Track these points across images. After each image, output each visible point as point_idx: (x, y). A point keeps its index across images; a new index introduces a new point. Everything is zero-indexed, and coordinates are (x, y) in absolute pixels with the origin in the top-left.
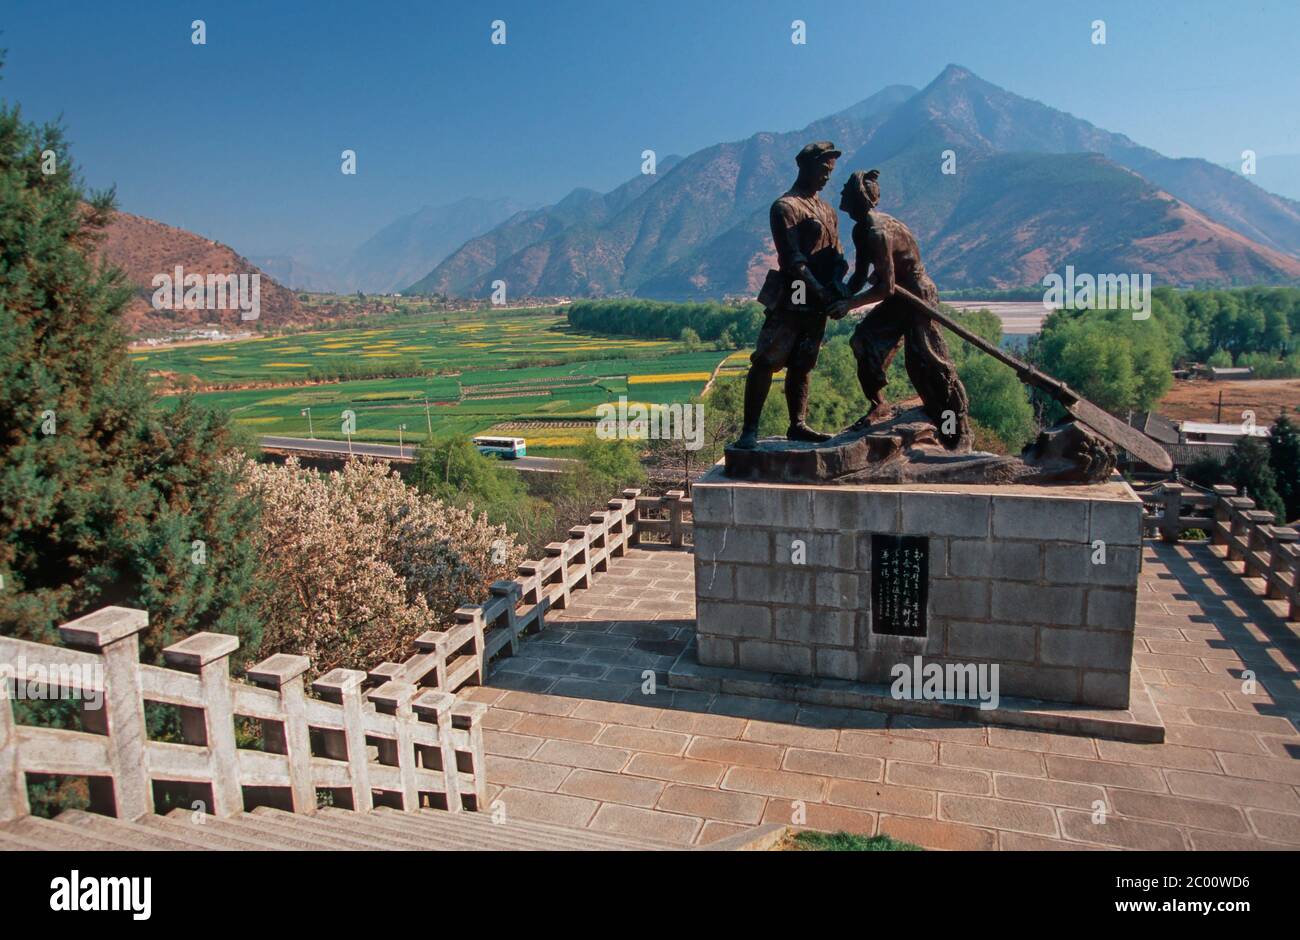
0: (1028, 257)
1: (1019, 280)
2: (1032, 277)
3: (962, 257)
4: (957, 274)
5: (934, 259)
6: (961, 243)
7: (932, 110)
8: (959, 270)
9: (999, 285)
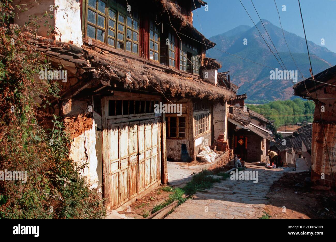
0: (286, 90)
1: (282, 98)
2: (287, 97)
3: (263, 89)
4: (260, 95)
5: (253, 89)
6: (263, 84)
7: (255, 35)
8: (261, 93)
9: (275, 99)
